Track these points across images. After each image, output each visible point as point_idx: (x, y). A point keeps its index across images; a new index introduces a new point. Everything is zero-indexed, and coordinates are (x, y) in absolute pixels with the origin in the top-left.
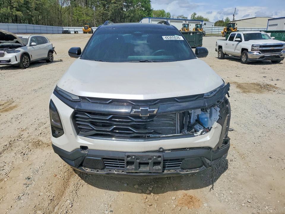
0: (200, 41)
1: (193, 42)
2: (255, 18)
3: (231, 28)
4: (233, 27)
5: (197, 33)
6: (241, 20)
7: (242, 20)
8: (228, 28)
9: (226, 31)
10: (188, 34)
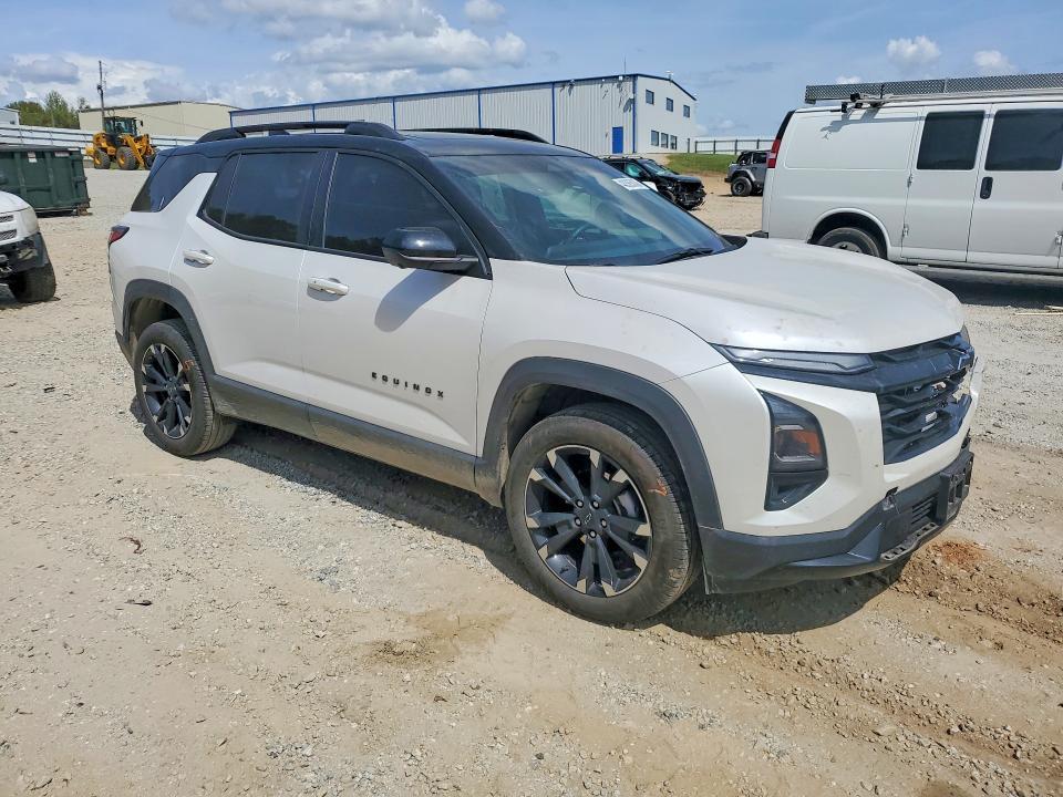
0: (76, 186)
1: (49, 190)
2: (177, 103)
3: (125, 136)
4: (131, 131)
5: (57, 155)
6: (127, 107)
7: (132, 107)
8: (111, 136)
9: (104, 145)
10: (17, 156)
